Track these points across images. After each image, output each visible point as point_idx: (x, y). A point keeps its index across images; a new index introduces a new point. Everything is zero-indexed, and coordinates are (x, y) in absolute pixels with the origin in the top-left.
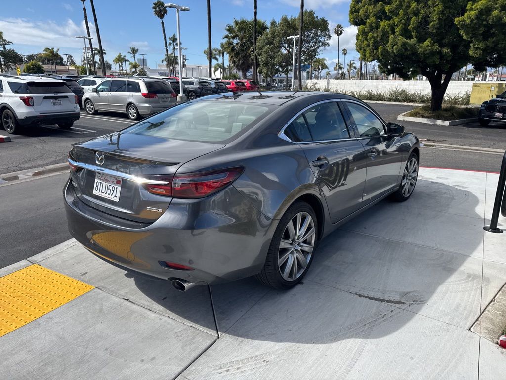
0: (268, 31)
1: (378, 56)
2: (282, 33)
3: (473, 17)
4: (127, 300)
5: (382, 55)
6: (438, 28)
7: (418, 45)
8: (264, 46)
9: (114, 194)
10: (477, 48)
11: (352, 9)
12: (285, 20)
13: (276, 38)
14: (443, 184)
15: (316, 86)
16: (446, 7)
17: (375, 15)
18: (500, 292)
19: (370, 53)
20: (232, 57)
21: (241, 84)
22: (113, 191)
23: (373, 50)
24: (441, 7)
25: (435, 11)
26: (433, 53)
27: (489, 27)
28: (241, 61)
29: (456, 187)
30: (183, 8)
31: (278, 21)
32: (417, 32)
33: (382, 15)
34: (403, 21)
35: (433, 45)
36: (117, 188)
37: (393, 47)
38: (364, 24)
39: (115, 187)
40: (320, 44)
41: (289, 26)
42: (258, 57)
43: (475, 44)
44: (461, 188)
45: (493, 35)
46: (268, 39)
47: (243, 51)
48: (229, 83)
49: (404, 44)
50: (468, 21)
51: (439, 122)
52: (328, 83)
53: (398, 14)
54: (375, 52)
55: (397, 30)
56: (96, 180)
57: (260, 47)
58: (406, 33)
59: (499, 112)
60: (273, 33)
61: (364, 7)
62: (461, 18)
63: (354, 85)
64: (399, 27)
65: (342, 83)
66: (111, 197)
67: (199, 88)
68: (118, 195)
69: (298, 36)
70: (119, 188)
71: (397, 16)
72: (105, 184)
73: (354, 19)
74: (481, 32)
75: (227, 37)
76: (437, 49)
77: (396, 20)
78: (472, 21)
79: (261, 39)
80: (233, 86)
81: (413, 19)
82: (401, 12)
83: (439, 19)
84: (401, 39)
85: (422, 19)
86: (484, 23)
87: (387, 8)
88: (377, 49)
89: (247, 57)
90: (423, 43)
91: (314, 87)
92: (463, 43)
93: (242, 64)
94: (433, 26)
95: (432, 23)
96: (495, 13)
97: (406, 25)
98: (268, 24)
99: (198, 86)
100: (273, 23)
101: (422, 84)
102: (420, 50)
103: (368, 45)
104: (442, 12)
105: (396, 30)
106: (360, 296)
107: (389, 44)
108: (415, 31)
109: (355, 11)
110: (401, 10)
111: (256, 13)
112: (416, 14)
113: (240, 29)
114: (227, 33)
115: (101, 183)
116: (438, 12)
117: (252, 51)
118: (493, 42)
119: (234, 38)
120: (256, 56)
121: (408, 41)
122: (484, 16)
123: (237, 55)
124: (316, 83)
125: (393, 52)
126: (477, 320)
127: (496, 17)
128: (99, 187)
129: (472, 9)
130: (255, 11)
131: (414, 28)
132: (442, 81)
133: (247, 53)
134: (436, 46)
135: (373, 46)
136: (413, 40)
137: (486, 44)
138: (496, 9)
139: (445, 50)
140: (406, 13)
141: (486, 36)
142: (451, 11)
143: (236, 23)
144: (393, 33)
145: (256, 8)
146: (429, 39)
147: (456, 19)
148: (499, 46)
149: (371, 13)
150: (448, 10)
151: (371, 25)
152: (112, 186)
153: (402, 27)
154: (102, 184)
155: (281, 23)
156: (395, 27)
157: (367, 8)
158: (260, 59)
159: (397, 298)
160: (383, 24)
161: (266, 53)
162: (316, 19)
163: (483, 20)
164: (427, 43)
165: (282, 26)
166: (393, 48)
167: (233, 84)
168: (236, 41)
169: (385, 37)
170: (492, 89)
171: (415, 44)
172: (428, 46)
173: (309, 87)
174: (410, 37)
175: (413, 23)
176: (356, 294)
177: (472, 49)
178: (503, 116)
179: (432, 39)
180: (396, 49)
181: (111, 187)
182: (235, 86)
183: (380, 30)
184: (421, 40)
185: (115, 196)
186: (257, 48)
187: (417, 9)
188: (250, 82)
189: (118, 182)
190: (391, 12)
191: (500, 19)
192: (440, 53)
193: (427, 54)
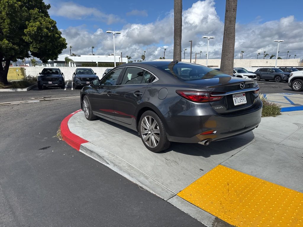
3: (35, 31)
6: (10, 33)
9: (244, 101)
10: (35, 48)
16: (12, 22)
24: (8, 20)
26: (11, 49)
27: (42, 37)
36: (244, 97)
43: (33, 45)
45: (43, 41)
50: (33, 32)
51: (19, 90)
59: (50, 81)
62: (27, 30)
68: (246, 100)
74: (39, 39)
76: (12, 46)
78: (35, 33)
83: (9, 28)
92: (24, 44)
94: (6, 32)
104: (11, 24)
115: (236, 99)
116: (8, 23)
122: (40, 31)
127: (46, 32)
137: (40, 46)
142: (16, 24)
146: (5, 39)
163: (40, 33)
170: (17, 71)
177: (31, 47)
178: (52, 83)
179: (7, 40)
181: (242, 98)
191: (47, 34)
192: (14, 49)
193: (8, 48)
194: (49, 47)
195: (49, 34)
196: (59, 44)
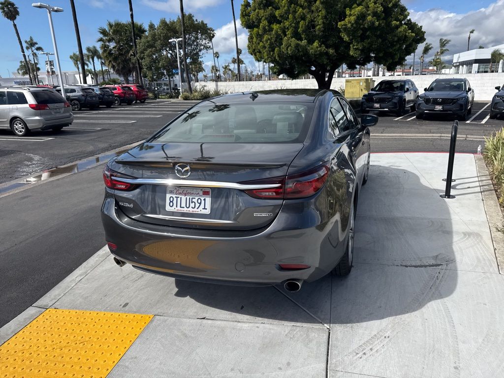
0: (147, 33)
1: (275, 58)
2: (163, 36)
3: (353, 22)
4: (204, 318)
5: (279, 56)
6: (323, 31)
7: (309, 46)
8: (145, 50)
9: (202, 206)
10: (356, 49)
11: (242, 13)
12: (164, 23)
13: (157, 41)
14: (381, 166)
15: (205, 88)
16: (328, 13)
17: (266, 19)
18: (494, 242)
19: (267, 55)
20: (110, 61)
21: (127, 88)
22: (200, 203)
23: (270, 52)
24: (324, 12)
25: (319, 16)
26: (321, 54)
27: (365, 30)
28: (121, 66)
29: (391, 167)
30: (56, 8)
31: (157, 24)
32: (307, 35)
33: (272, 19)
34: (293, 24)
35: (320, 46)
36: (205, 200)
37: (288, 48)
38: (258, 27)
39: (202, 199)
40: (202, 47)
41: (169, 29)
42: (140, 61)
43: (354, 46)
44: (396, 168)
45: (368, 37)
46: (148, 42)
47: (122, 54)
48: (115, 89)
49: (297, 46)
50: (349, 25)
52: (217, 86)
53: (288, 18)
54: (272, 53)
55: (289, 33)
56: (168, 196)
57: (141, 50)
58: (296, 35)
59: (377, 103)
60: (154, 36)
61: (255, 10)
62: (342, 23)
63: (242, 86)
64: (290, 30)
65: (230, 85)
66: (198, 210)
67: (83, 95)
68: (208, 207)
69: (181, 39)
70: (208, 200)
71: (286, 20)
72: (184, 198)
73: (246, 22)
74: (359, 35)
75: (101, 40)
76: (325, 50)
77: (287, 24)
78: (352, 25)
79: (141, 43)
80: (119, 92)
81: (302, 23)
82: (290, 16)
83: (323, 23)
84: (294, 41)
85: (309, 23)
86: (362, 26)
87: (277, 13)
88: (273, 50)
89: (127, 61)
90: (312, 45)
91: (204, 89)
92: (344, 44)
93: (122, 68)
94: (319, 29)
95: (318, 27)
96: (369, 18)
97: (297, 28)
98: (146, 27)
99: (81, 93)
100: (152, 26)
101: (303, 83)
102: (311, 51)
103: (264, 47)
104: (325, 17)
105: (287, 33)
106: (406, 266)
107: (283, 46)
108: (304, 34)
109: (246, 15)
110: (290, 15)
111: (132, 16)
112: (303, 18)
113: (116, 32)
114: (101, 36)
115: (177, 197)
116: (322, 17)
117: (131, 55)
118: (369, 43)
119: (109, 41)
120: (138, 60)
121: (299, 42)
122: (361, 21)
123: (115, 59)
124: (205, 86)
125: (288, 53)
126: (498, 266)
127: (370, 21)
128: (175, 202)
129: (350, 15)
130: (131, 13)
131: (303, 31)
132: (326, 79)
133: (126, 57)
134: (323, 47)
135: (269, 48)
136: (304, 42)
137: (363, 45)
138: (369, 15)
139: (331, 51)
140: (294, 18)
141: (363, 38)
142: (332, 16)
143: (111, 26)
144: (285, 35)
145: (131, 9)
146: (317, 41)
147: (339, 23)
148: (373, 46)
149: (263, 16)
150: (330, 15)
151: (264, 28)
152: (197, 198)
153: (292, 30)
154: (179, 199)
155: (160, 26)
156: (286, 30)
157: (258, 12)
158: (143, 63)
159: (433, 262)
160: (275, 27)
161: (149, 56)
162: (196, 22)
163: (361, 25)
164: (316, 44)
165: (162, 29)
166: (287, 50)
167: (119, 90)
168: (112, 45)
169: (279, 39)
170: (361, 84)
171: (306, 46)
172: (317, 47)
173: (199, 90)
174: (301, 39)
175: (302, 27)
176: (401, 265)
177: (352, 49)
178: (380, 106)
179: (319, 41)
180: (290, 50)
181: (195, 200)
182: (122, 91)
183: (274, 32)
184: (311, 42)
185: (205, 208)
186: (138, 52)
187: (303, 13)
188: (137, 86)
189: (206, 193)
190: (281, 16)
191: (373, 23)
192: (327, 53)
193: (317, 54)
194: (376, 46)
195: (377, 23)
196: (396, 39)
